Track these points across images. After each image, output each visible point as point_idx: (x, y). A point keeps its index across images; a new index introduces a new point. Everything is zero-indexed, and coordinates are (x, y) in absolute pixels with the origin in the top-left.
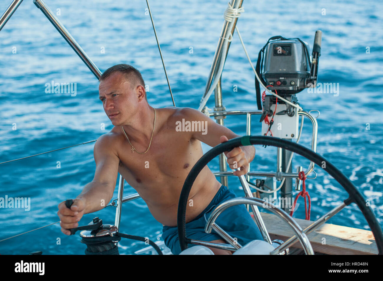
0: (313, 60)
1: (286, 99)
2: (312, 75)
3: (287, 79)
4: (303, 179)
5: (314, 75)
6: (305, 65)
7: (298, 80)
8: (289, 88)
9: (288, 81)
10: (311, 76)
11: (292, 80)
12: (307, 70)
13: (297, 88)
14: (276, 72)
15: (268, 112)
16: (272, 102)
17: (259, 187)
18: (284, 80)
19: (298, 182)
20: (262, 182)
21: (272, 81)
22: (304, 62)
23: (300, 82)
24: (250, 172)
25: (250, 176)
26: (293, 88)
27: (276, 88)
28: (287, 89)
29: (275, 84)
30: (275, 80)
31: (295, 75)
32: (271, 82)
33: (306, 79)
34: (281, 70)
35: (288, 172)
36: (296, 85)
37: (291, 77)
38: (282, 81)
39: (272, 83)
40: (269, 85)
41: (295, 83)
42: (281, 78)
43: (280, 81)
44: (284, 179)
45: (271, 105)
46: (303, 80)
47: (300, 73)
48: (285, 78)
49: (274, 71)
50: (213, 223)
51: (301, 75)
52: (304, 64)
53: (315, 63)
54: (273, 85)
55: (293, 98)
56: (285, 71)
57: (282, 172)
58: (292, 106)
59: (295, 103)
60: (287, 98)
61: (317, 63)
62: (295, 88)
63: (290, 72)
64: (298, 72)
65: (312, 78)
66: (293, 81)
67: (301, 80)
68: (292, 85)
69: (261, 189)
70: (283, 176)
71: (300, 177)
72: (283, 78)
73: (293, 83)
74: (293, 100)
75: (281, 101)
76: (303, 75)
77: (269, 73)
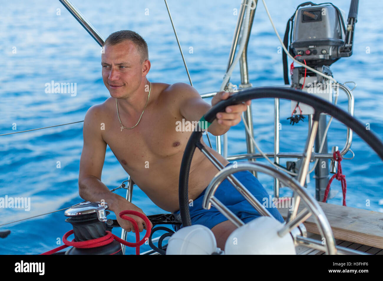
0: (348, 27)
1: (316, 70)
2: (347, 42)
3: (318, 47)
4: (339, 160)
5: (349, 42)
6: (339, 32)
7: (330, 48)
8: (319, 57)
9: (318, 49)
10: (345, 44)
11: (324, 48)
12: (341, 38)
13: (328, 57)
14: (304, 41)
15: (297, 85)
16: (301, 75)
17: (289, 170)
18: (314, 48)
19: (333, 164)
20: (293, 164)
21: (301, 51)
22: (337, 29)
23: (333, 50)
24: (279, 153)
25: (279, 158)
26: (324, 57)
27: (305, 57)
28: (317, 58)
29: (304, 53)
30: (304, 49)
31: (326, 42)
32: (299, 51)
33: (340, 47)
34: (310, 38)
35: (322, 151)
36: (328, 54)
37: (322, 45)
38: (312, 50)
39: (300, 53)
40: (297, 55)
41: (326, 52)
42: (310, 47)
43: (309, 50)
44: (317, 160)
45: (300, 78)
46: (336, 48)
47: (332, 39)
48: (315, 47)
49: (303, 40)
50: (212, 196)
51: (333, 42)
52: (337, 31)
53: (350, 29)
54: (302, 55)
55: (325, 69)
56: (315, 39)
57: (315, 153)
58: (324, 77)
59: (326, 74)
60: (318, 69)
61: (353, 29)
62: (327, 56)
63: (321, 40)
64: (330, 38)
65: (346, 45)
66: (325, 50)
67: (335, 48)
68: (322, 54)
69: (292, 172)
70: (316, 157)
71: (334, 158)
72: (313, 47)
73: (324, 52)
74: (325, 71)
75: (312, 72)
76: (336, 42)
77: (297, 42)
